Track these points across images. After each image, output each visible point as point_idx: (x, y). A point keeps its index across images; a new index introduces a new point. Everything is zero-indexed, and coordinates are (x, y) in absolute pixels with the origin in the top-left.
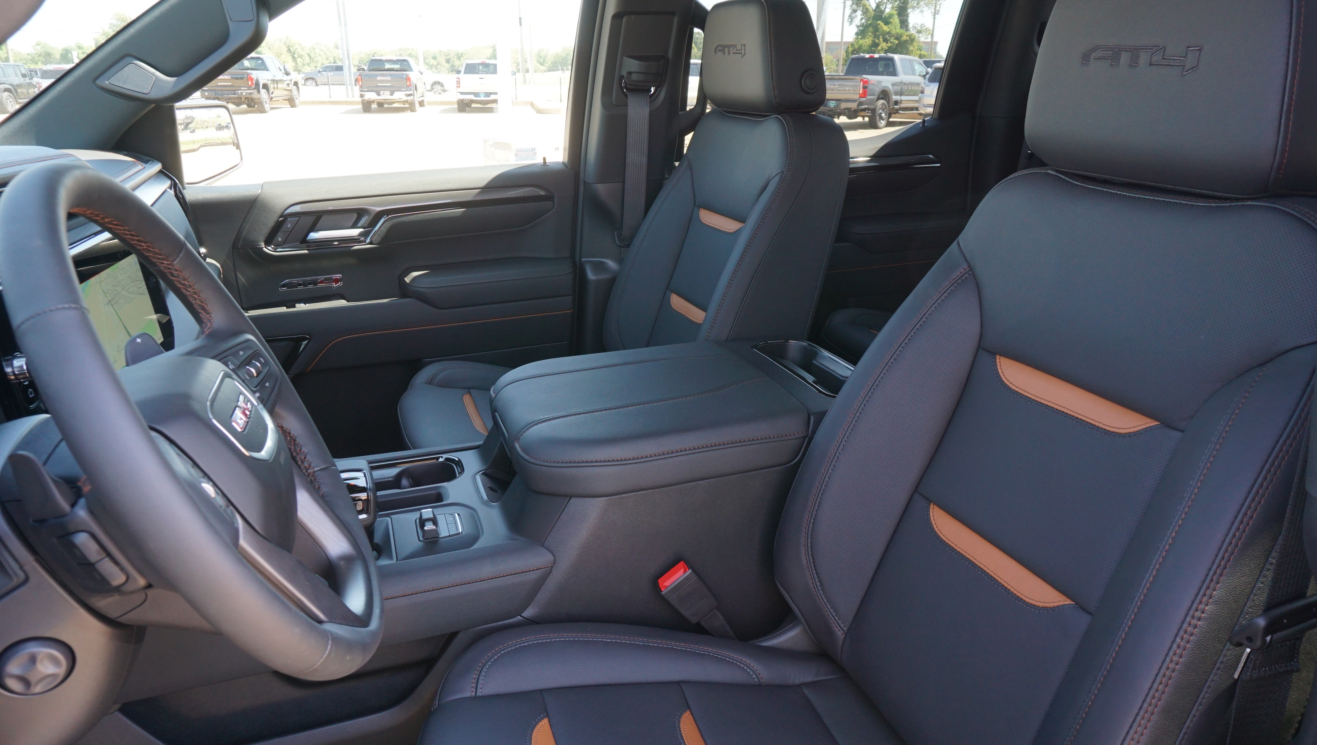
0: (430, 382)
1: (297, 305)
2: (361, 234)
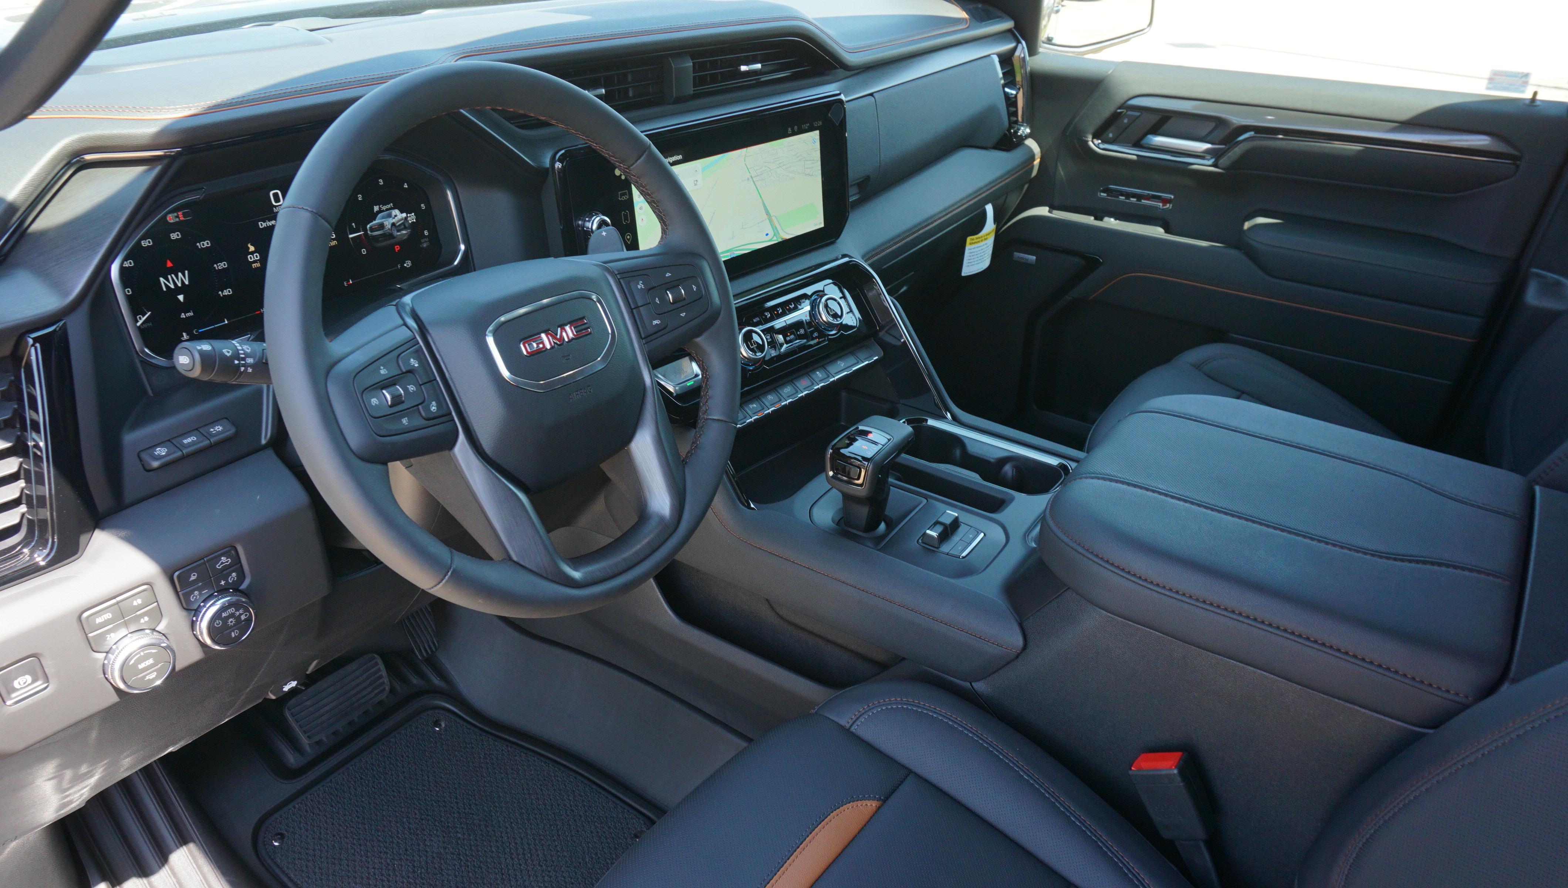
0: (1198, 366)
1: (1106, 219)
2: (1207, 151)
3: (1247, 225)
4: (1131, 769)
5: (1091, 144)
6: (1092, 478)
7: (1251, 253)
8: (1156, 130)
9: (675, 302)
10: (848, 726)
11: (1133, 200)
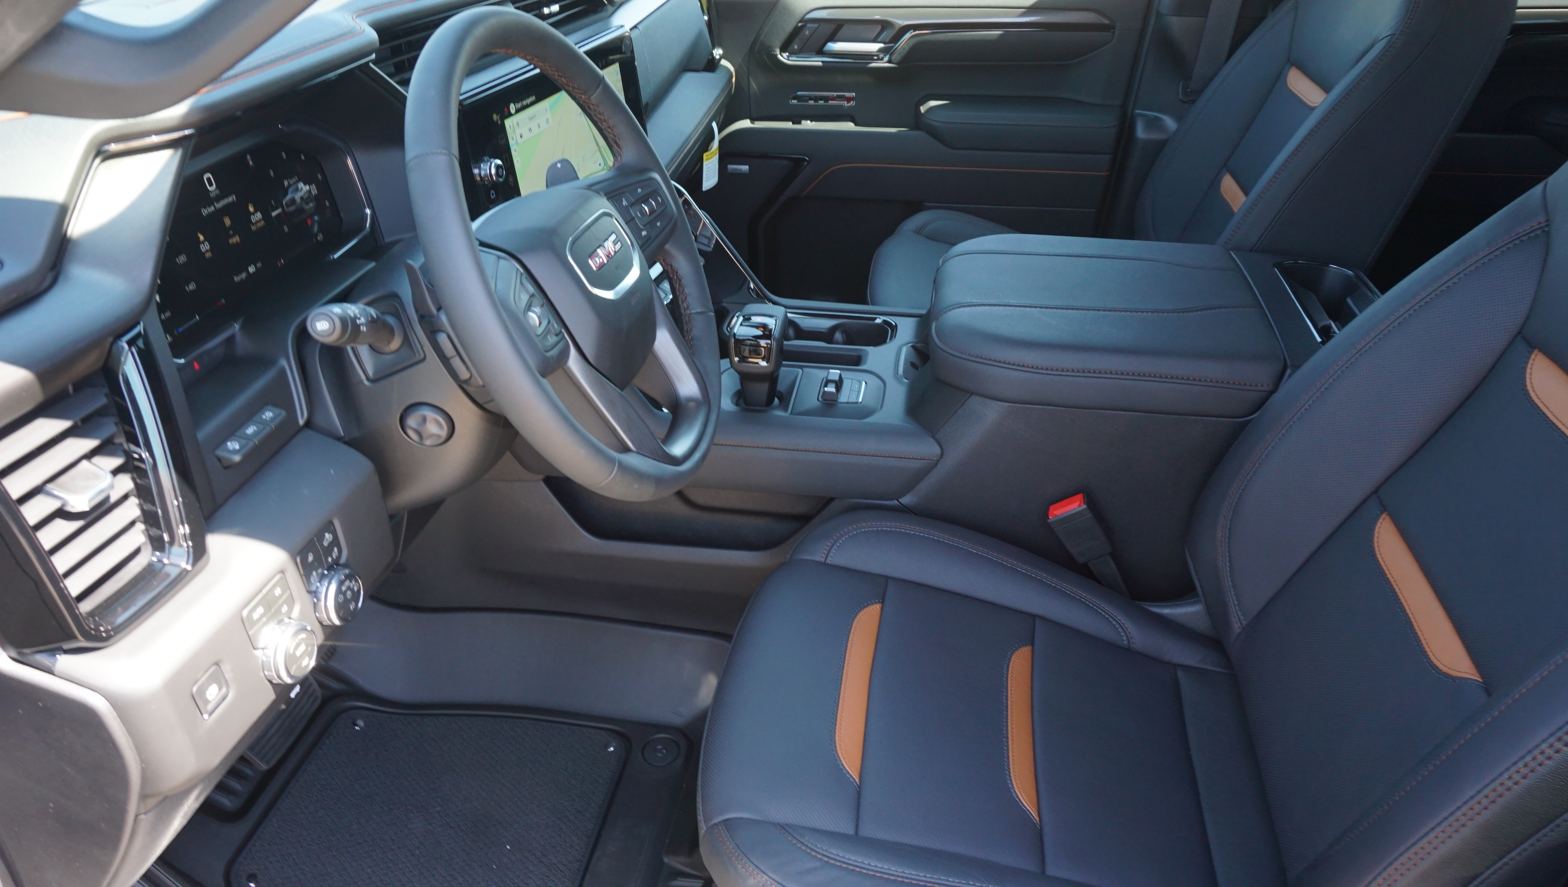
0: (918, 231)
1: (803, 122)
2: (880, 50)
3: (923, 109)
4: (1049, 518)
5: (779, 57)
6: (955, 308)
7: (934, 133)
8: (832, 38)
9: (651, 213)
10: (823, 560)
11: (821, 102)
